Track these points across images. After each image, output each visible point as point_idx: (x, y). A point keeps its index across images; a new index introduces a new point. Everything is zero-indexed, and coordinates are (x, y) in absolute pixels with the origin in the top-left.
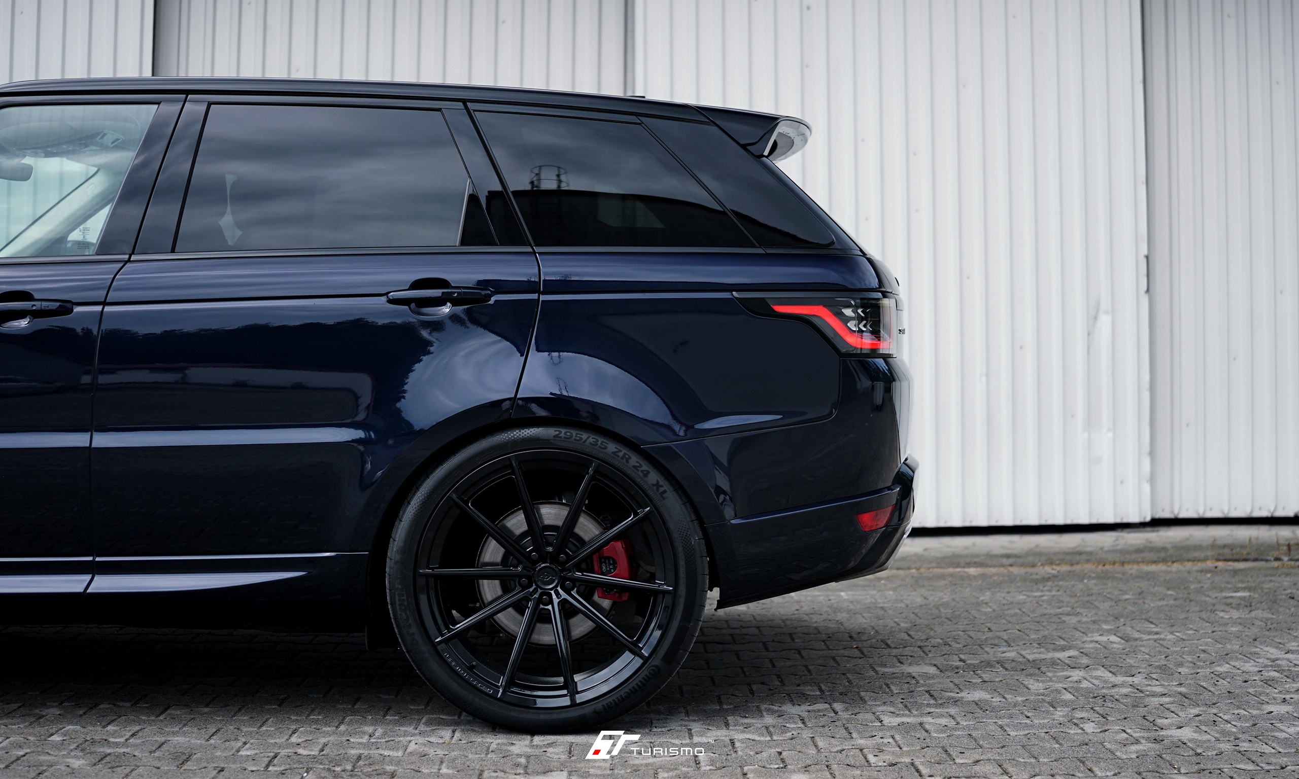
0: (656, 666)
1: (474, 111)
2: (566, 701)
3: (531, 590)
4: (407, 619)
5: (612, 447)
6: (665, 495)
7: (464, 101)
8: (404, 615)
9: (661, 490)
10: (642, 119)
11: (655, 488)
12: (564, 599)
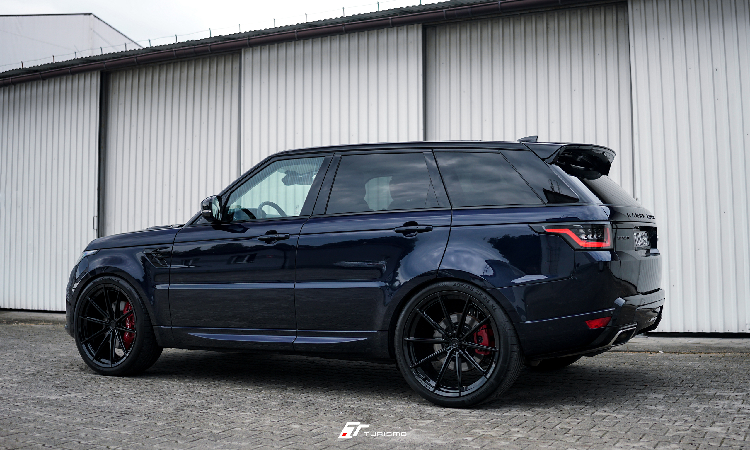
0: (492, 382)
1: (435, 152)
2: (458, 395)
3: (448, 348)
4: (400, 358)
5: (475, 290)
6: (495, 310)
7: (432, 148)
8: (399, 356)
9: (494, 308)
10: (501, 151)
11: (491, 307)
12: (460, 353)
